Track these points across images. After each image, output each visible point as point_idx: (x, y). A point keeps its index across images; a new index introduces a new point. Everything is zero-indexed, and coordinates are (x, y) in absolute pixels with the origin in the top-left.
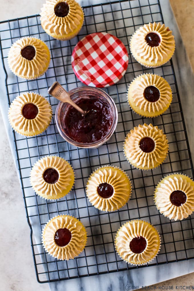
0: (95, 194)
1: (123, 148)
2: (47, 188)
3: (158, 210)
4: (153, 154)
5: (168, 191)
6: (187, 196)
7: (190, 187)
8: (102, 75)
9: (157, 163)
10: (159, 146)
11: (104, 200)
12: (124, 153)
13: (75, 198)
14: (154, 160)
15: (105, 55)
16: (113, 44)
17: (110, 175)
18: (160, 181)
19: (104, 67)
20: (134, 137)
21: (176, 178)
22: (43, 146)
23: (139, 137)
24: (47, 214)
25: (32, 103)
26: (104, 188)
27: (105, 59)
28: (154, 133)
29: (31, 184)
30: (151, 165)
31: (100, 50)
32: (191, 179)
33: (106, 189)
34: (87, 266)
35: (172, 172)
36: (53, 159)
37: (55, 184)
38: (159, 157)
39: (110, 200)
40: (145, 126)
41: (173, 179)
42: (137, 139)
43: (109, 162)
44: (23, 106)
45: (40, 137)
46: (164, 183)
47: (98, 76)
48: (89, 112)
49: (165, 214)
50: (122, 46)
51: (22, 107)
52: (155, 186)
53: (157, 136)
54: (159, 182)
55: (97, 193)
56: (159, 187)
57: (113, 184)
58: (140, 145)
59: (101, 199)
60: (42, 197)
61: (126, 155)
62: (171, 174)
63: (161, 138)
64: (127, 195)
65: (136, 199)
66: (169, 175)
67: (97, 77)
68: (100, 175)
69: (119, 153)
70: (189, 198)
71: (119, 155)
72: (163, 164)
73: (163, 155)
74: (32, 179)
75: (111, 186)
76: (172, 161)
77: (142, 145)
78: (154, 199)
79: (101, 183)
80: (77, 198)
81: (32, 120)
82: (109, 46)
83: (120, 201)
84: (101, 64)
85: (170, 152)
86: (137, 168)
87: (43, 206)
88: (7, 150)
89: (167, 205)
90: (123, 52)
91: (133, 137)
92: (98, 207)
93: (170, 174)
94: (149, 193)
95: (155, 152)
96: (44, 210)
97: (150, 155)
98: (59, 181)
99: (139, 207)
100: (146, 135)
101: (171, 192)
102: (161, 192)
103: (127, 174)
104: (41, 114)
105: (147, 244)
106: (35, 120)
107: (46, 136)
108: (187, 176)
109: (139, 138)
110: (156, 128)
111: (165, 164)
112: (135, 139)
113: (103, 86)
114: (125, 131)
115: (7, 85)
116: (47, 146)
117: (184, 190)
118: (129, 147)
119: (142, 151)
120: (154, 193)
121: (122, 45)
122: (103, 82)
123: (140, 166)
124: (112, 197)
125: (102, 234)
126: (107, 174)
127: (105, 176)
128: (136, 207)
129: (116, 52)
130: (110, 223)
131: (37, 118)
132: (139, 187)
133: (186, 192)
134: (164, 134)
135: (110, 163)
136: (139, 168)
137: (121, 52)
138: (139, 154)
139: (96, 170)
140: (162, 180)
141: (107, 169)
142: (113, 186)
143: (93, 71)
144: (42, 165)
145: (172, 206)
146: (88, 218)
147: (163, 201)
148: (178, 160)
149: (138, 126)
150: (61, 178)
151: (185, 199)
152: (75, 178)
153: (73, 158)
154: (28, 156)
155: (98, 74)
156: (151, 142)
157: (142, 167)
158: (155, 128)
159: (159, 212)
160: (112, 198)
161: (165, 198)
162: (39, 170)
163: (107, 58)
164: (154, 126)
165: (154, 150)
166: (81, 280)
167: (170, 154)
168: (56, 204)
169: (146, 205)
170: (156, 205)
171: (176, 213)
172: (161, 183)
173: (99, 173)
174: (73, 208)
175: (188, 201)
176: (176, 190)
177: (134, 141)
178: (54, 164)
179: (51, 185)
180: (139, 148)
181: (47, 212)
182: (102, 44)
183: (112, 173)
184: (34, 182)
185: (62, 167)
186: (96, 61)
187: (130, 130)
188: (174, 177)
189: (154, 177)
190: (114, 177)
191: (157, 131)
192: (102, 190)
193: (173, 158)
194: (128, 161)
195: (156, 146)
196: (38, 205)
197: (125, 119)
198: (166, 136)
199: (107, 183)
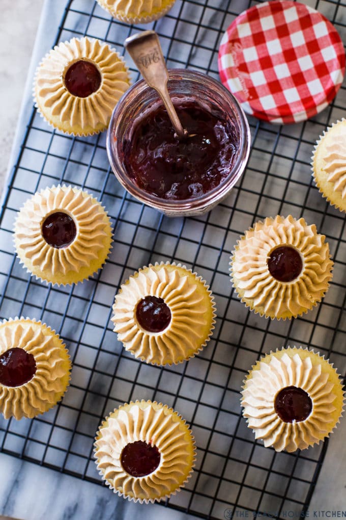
0: (128, 312)
1: (234, 246)
2: (39, 251)
3: (241, 406)
4: (287, 289)
5: (281, 380)
6: (313, 410)
7: (330, 394)
8: (275, 95)
9: (287, 311)
10: (308, 279)
11: (140, 332)
12: (231, 257)
13: (91, 299)
14: (284, 301)
15: (297, 55)
16: (321, 38)
17: (179, 288)
18: (275, 351)
19: (286, 79)
20: (267, 234)
21: (309, 362)
22: (80, 163)
23: (278, 239)
24: (21, 302)
25: (96, 63)
26: (153, 308)
27: (293, 62)
28: (311, 247)
29: (14, 227)
30: (273, 309)
31: (289, 40)
32: (340, 377)
33: (156, 312)
34: (48, 445)
35: (309, 345)
36: (81, 198)
37: (60, 250)
38: (298, 301)
39: (154, 338)
40: (301, 223)
41: (303, 361)
42: (271, 242)
43: (192, 261)
44: (73, 60)
45: (83, 145)
46: (279, 359)
47: (266, 94)
48: (193, 137)
49: (252, 423)
50: (338, 49)
51: (69, 63)
52: (260, 354)
53: (314, 255)
54: (271, 351)
55: (134, 311)
56: (267, 363)
57: (175, 309)
58: (270, 258)
59: (135, 327)
60: (23, 264)
61: (232, 264)
62: (304, 348)
63: (321, 263)
64: (194, 345)
65: (211, 361)
66: (298, 348)
67: (263, 96)
68: (159, 278)
69: (221, 254)
70: (316, 417)
71: (219, 257)
72: (299, 318)
73: (307, 301)
74: (20, 218)
75: (169, 310)
76: (319, 321)
77: (275, 258)
78: (244, 381)
79: (152, 295)
80: (95, 300)
81: (77, 98)
82: (312, 39)
83: (172, 351)
84: (282, 71)
85: (325, 301)
86: (241, 301)
87: (20, 282)
88: (8, 139)
89: (264, 408)
90: (336, 63)
91: (264, 235)
92: (124, 341)
93: (301, 347)
94: (241, 363)
95: (293, 287)
96: (19, 292)
97: (281, 288)
98: (69, 247)
99: (208, 380)
100: (293, 243)
101: (285, 386)
102: (265, 375)
103: (215, 303)
104: (102, 95)
105: (158, 469)
106: (85, 101)
107: (93, 148)
108: (334, 367)
109: (275, 242)
110: (322, 239)
111: (302, 322)
112: (267, 241)
113: (269, 118)
114: (255, 215)
115: (68, 9)
116: (87, 168)
117: (315, 395)
118: (246, 250)
119: (268, 272)
120: (252, 369)
121: (339, 46)
122: (271, 110)
123: (249, 300)
124: (161, 334)
125: (108, 397)
126: (174, 283)
127: (167, 284)
128: (203, 378)
129: (322, 58)
130: (135, 383)
131: (90, 100)
132: (227, 341)
133: (316, 401)
134: (331, 259)
135: (194, 265)
136: (245, 303)
137: (331, 62)
138: (260, 274)
139: (156, 263)
140: (280, 349)
141: (180, 273)
142: (172, 313)
143: (258, 78)
144: (52, 200)
145: (273, 413)
146: (96, 351)
147: (260, 395)
148: (334, 326)
149: (285, 217)
150: (78, 244)
151: (307, 413)
152: (108, 258)
153: (127, 218)
154: (40, 171)
155: (267, 89)
156: (297, 262)
157: (253, 305)
158: (320, 238)
159: (242, 413)
160: (160, 338)
161: (268, 391)
162: (41, 206)
163: (297, 63)
164: (318, 233)
165: (294, 282)
166: (22, 466)
167: (323, 306)
168: (47, 291)
169: (224, 384)
170: (242, 396)
171: (273, 431)
172: (275, 356)
173: (159, 274)
174: (78, 316)
175: (312, 422)
176: (297, 386)
177: (262, 242)
178: (76, 209)
179: (51, 248)
180: (265, 263)
181: (22, 298)
182: (298, 30)
183: (184, 286)
184: (21, 225)
185: (91, 223)
186: (274, 60)
187: (264, 218)
188: (307, 357)
189: (268, 335)
190: (186, 296)
191: (320, 245)
192: (147, 310)
193: (326, 316)
194: (232, 277)
195: (302, 275)
196: (11, 276)
197: (269, 191)
198: (333, 266)
199: (165, 301)
